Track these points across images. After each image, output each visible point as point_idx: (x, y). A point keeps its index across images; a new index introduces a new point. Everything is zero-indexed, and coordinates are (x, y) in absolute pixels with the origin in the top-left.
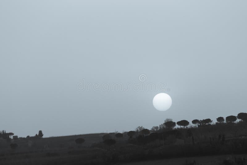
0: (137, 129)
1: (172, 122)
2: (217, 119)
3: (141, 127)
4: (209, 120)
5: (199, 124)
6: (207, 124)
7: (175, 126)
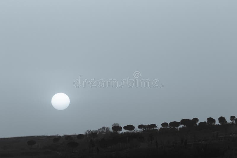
0: (86, 132)
1: (119, 126)
2: (161, 124)
3: (89, 130)
4: (154, 126)
5: (144, 129)
6: (152, 129)
7: (122, 130)
